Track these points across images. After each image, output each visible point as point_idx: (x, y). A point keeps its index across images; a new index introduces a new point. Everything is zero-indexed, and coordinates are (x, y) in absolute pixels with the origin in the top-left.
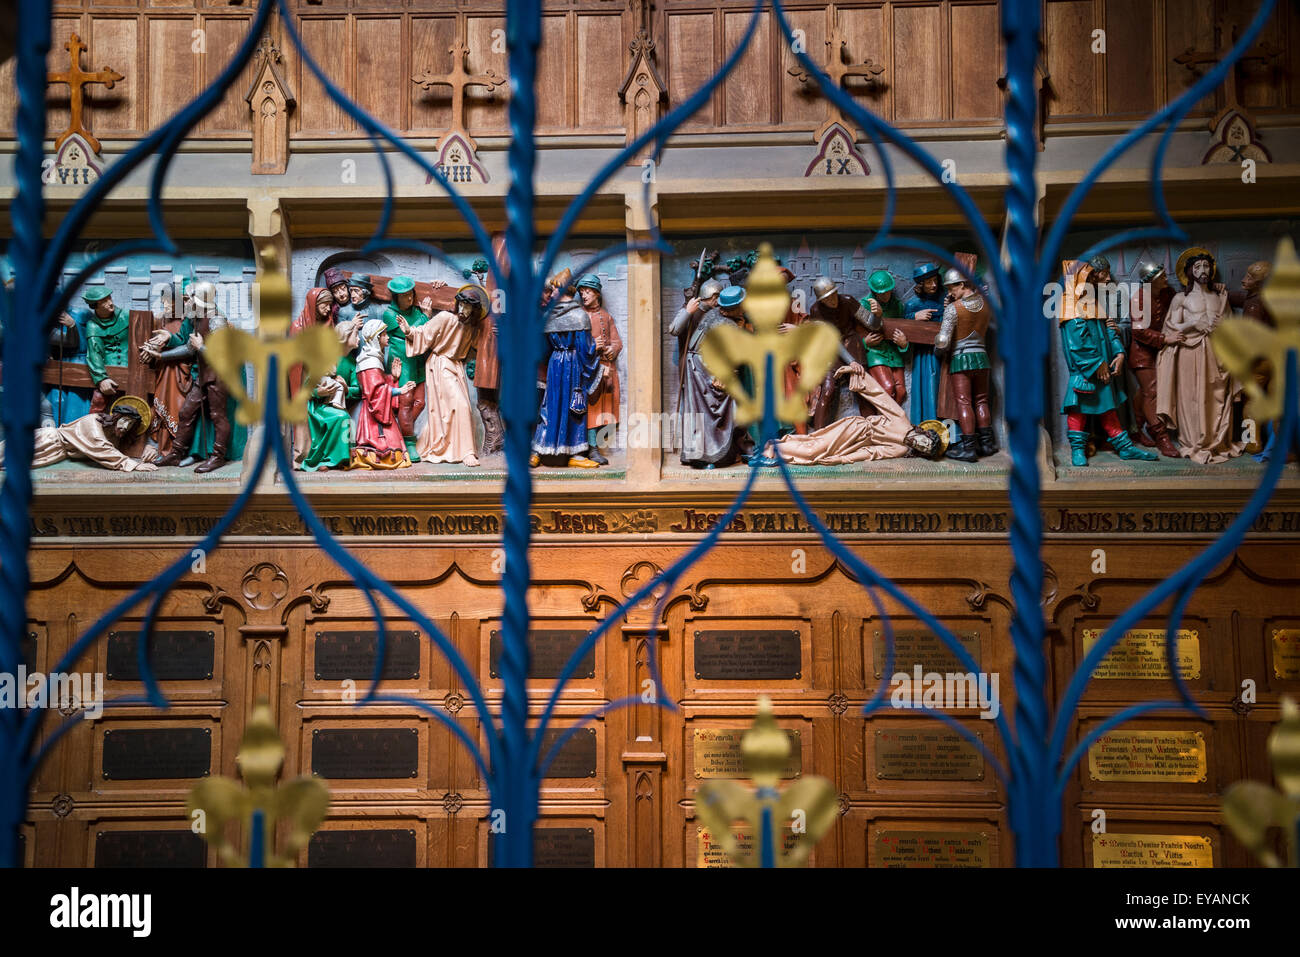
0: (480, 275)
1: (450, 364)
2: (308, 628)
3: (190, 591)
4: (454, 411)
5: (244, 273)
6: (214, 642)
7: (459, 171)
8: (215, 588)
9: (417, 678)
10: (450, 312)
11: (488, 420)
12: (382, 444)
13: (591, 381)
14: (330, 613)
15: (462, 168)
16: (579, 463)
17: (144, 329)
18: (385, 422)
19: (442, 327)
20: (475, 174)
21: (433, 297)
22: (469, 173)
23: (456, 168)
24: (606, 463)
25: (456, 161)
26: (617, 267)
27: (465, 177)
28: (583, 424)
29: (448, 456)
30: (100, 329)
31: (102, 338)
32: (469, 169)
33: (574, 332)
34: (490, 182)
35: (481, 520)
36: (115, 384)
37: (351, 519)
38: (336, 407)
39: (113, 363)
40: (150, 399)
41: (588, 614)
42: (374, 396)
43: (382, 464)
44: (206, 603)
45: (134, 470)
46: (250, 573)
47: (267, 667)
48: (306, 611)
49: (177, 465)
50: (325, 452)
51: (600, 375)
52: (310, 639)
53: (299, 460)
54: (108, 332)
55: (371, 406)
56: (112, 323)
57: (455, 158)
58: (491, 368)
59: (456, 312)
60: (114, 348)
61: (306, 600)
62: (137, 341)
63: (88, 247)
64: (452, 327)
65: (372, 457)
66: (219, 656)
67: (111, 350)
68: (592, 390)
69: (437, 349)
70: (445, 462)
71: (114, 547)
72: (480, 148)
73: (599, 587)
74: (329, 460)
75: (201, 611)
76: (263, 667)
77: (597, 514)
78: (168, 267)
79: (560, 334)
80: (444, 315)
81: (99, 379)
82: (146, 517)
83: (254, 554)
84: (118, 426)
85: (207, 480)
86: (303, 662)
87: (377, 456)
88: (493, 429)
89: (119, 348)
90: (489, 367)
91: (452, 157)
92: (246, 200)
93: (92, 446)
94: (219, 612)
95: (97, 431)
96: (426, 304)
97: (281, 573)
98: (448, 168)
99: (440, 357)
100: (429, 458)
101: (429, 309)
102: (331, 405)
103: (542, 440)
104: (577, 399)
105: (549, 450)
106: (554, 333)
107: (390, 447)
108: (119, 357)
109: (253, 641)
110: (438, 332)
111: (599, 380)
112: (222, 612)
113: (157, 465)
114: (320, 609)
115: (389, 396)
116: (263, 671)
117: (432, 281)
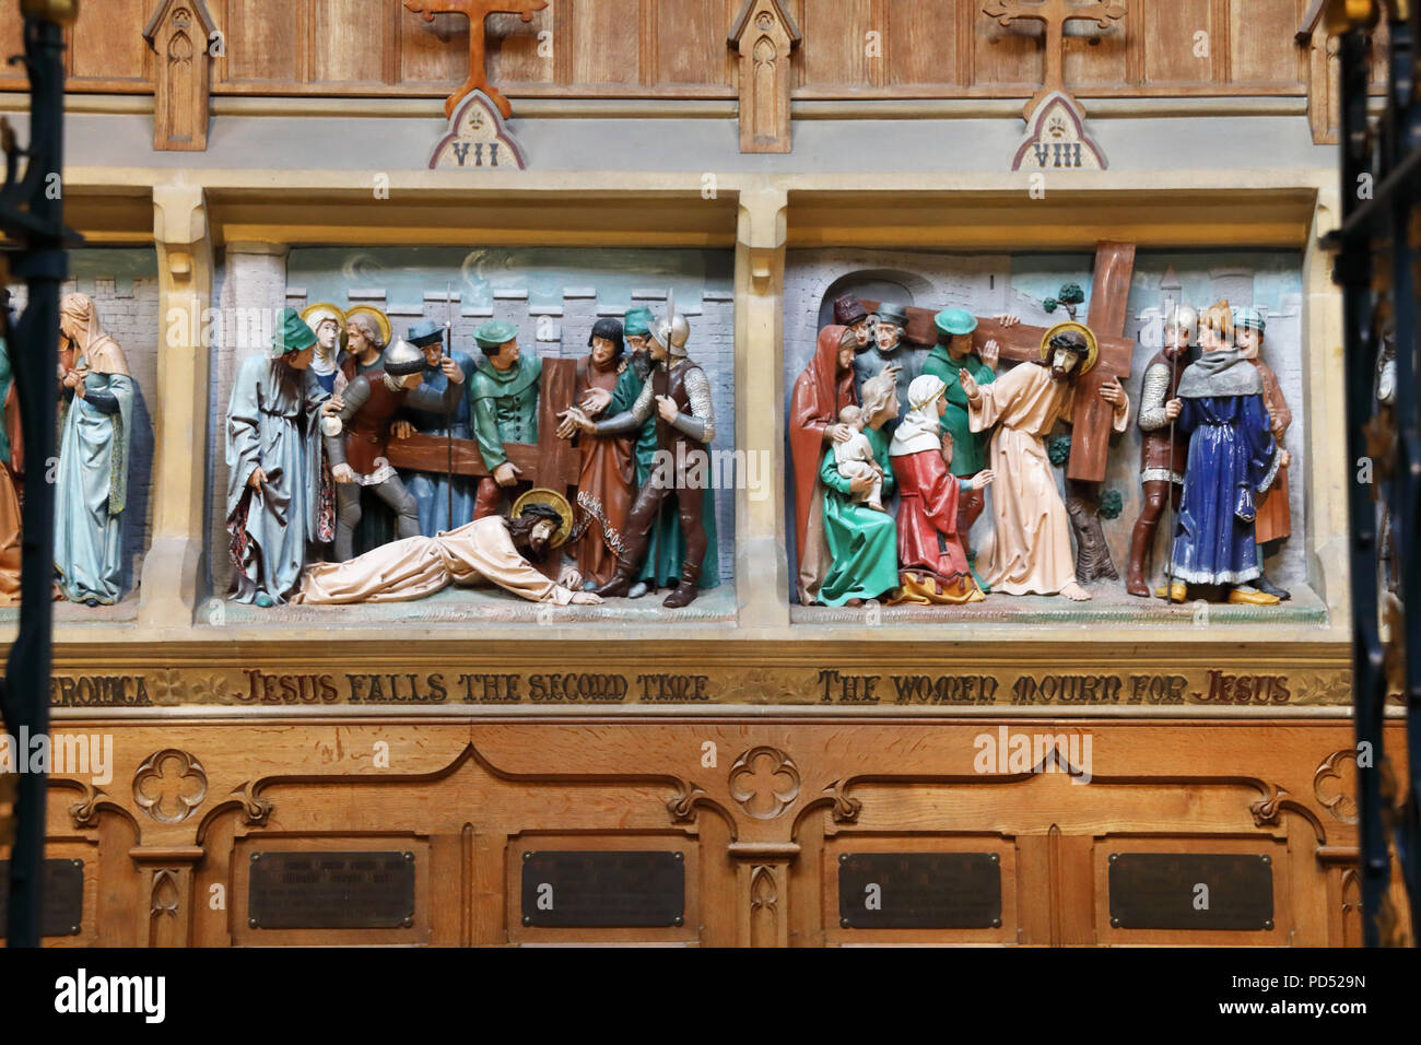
0: (1071, 307)
1: (1030, 443)
2: (828, 848)
3: (646, 789)
4: (1045, 515)
5: (705, 300)
6: (683, 867)
7: (1063, 151)
8: (688, 785)
9: (998, 926)
10: (1038, 363)
11: (1085, 529)
12: (944, 566)
13: (1265, 471)
14: (863, 824)
15: (1067, 147)
16: (1248, 598)
17: (564, 388)
18: (950, 532)
19: (1026, 385)
20: (1087, 155)
21: (1000, 340)
22: (1077, 155)
23: (1057, 147)
24: (1287, 597)
25: (1059, 135)
26: (1282, 296)
27: (1073, 160)
28: (1251, 538)
29: (1034, 583)
30: (494, 385)
31: (496, 399)
32: (1078, 147)
33: (1240, 398)
34: (1109, 168)
35: (1097, 682)
36: (517, 470)
37: (897, 679)
38: (873, 509)
39: (510, 438)
40: (571, 493)
41: (1262, 831)
42: (937, 491)
43: (946, 596)
44: (673, 810)
45: (571, 603)
46: (740, 763)
47: (771, 907)
48: (827, 822)
49: (624, 595)
50: (856, 578)
51: (1277, 463)
52: (833, 866)
53: (813, 589)
54: (506, 390)
55: (930, 507)
56: (512, 377)
57: (1056, 131)
58: (1097, 450)
59: (1049, 363)
60: (511, 415)
61: (826, 803)
62: (553, 405)
63: (468, 259)
64: (1040, 386)
65: (930, 586)
66: (692, 891)
67: (506, 417)
68: (1264, 486)
69: (1013, 419)
70: (1032, 593)
71: (536, 721)
72: (1091, 115)
73: (1279, 789)
74: (861, 589)
75: (664, 821)
76: (765, 909)
77: (1278, 676)
78: (590, 292)
79: (1216, 399)
80: (1026, 368)
81: (495, 462)
82: (583, 675)
83: (746, 732)
84: (535, 534)
85: (687, 619)
86: (822, 901)
87: (938, 583)
88: (1091, 544)
89: (517, 414)
90: (1094, 448)
91: (1052, 129)
92: (739, 191)
93: (503, 566)
94: (692, 822)
95: (506, 544)
96: (991, 351)
97: (787, 763)
98: (1046, 146)
99: (1018, 431)
100: (1005, 587)
101: (996, 358)
102: (865, 505)
103: (1187, 561)
104: (1244, 500)
105: (1204, 577)
106: (1207, 398)
107: (959, 571)
108: (518, 429)
109: (749, 866)
110: (1017, 395)
111: (1275, 470)
112: (697, 821)
113: (602, 595)
114: (848, 816)
115: (957, 492)
116: (765, 913)
117: (996, 316)
